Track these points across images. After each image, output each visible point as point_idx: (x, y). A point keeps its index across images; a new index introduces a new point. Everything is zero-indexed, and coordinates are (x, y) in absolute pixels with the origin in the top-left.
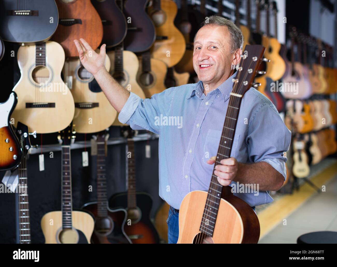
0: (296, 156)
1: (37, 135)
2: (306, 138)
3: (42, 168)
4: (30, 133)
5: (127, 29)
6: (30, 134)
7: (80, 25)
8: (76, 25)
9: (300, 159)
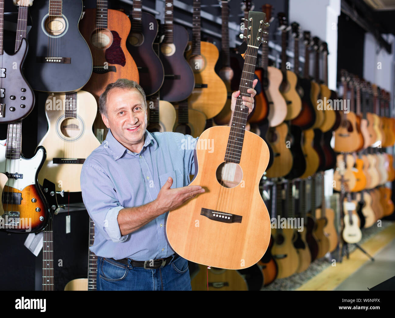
0: (346, 219)
1: (65, 193)
2: (358, 197)
3: (68, 231)
4: (57, 191)
5: (164, 76)
6: (57, 193)
7: (114, 73)
8: (110, 73)
9: (351, 222)
